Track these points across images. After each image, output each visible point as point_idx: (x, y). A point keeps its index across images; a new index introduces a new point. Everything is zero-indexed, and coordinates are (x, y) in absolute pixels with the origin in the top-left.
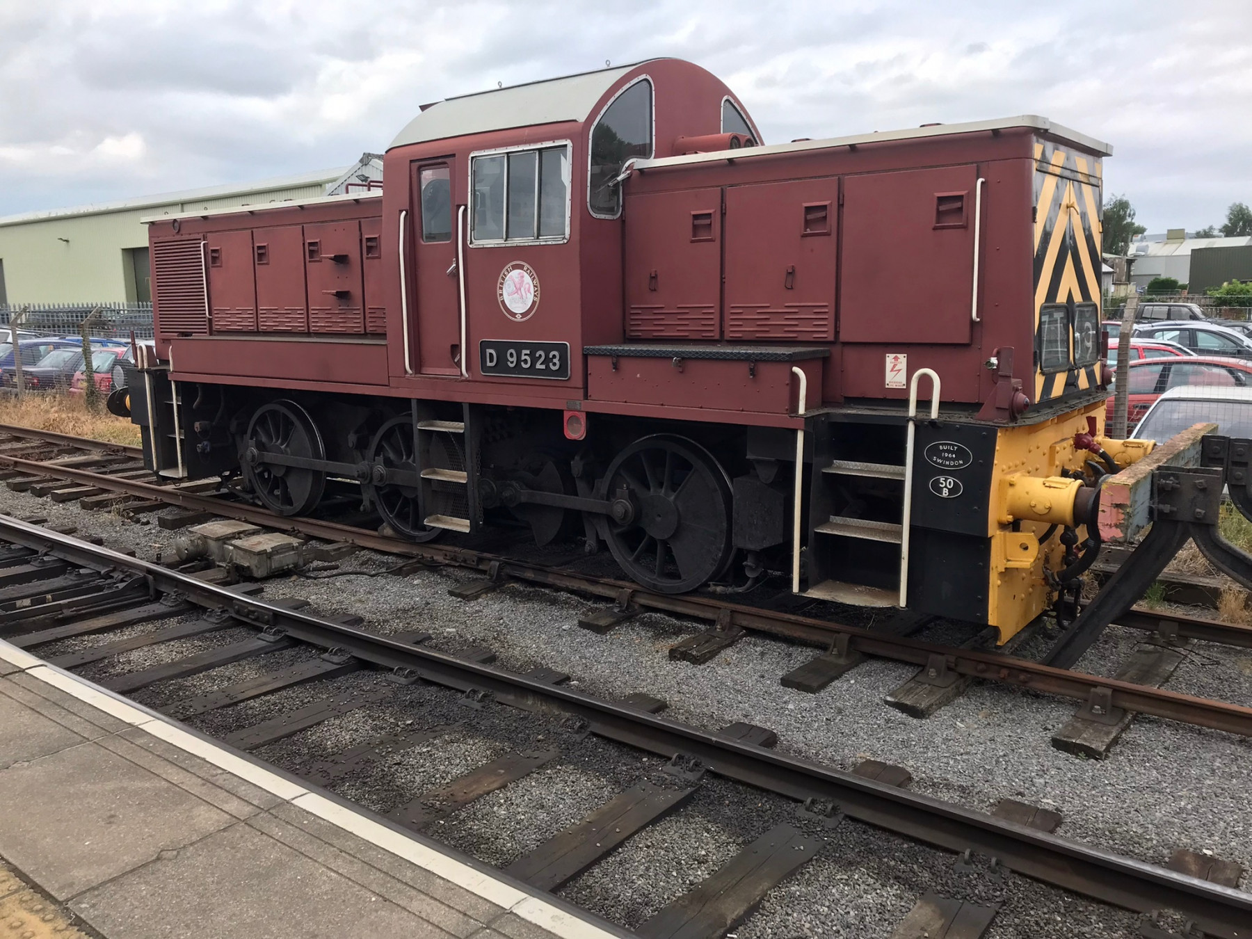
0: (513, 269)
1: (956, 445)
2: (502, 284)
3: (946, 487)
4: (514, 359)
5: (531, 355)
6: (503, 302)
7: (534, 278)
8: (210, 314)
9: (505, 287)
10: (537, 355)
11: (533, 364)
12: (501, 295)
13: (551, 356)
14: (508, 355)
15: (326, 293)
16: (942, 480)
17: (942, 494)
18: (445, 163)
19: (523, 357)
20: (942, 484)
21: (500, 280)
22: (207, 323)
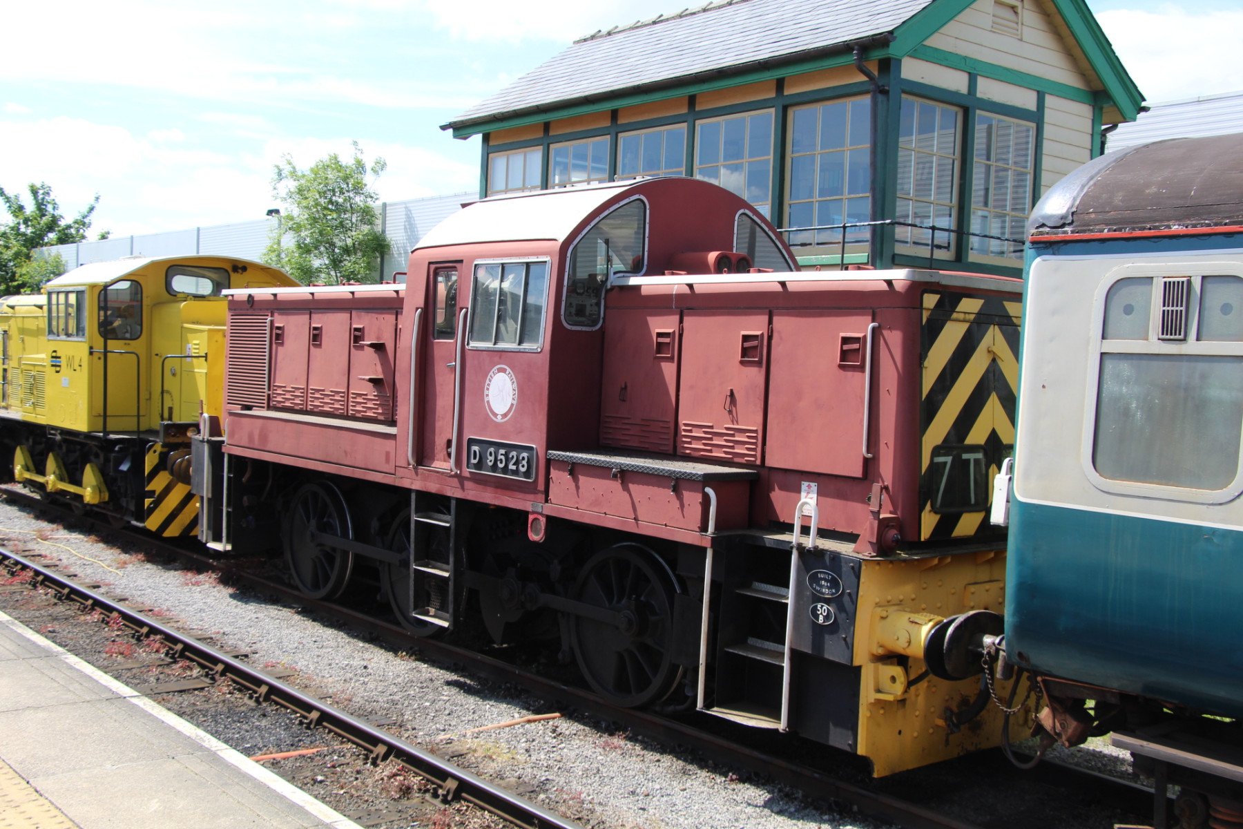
0: (499, 372)
1: (831, 575)
2: (489, 385)
3: (821, 614)
4: (492, 458)
5: (506, 455)
6: (488, 402)
7: (513, 382)
8: (269, 390)
9: (491, 388)
10: (510, 456)
11: (506, 465)
12: (487, 395)
13: (521, 458)
14: (488, 453)
15: (361, 379)
16: (819, 606)
17: (818, 620)
18: (455, 267)
19: (500, 457)
20: (819, 610)
21: (487, 382)
22: (266, 398)
